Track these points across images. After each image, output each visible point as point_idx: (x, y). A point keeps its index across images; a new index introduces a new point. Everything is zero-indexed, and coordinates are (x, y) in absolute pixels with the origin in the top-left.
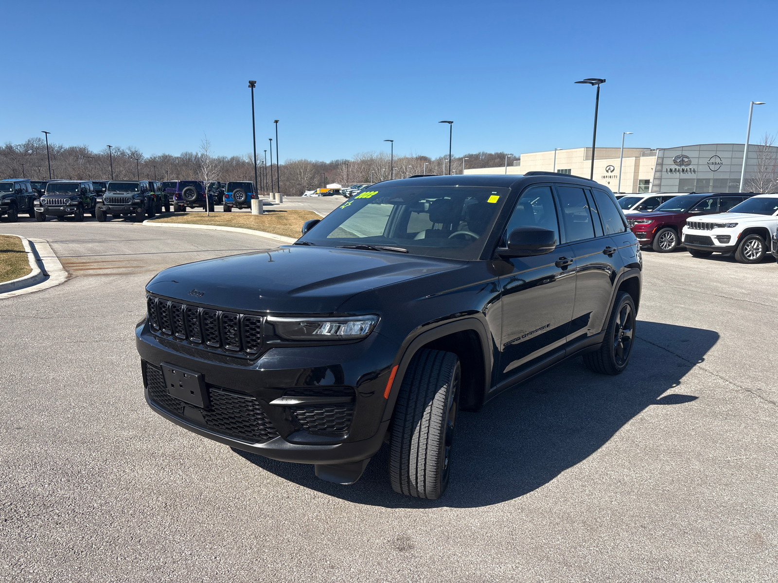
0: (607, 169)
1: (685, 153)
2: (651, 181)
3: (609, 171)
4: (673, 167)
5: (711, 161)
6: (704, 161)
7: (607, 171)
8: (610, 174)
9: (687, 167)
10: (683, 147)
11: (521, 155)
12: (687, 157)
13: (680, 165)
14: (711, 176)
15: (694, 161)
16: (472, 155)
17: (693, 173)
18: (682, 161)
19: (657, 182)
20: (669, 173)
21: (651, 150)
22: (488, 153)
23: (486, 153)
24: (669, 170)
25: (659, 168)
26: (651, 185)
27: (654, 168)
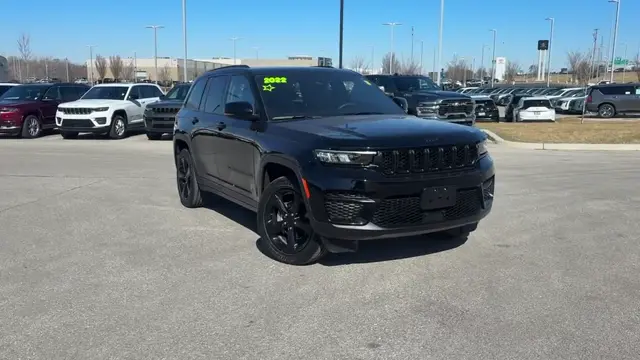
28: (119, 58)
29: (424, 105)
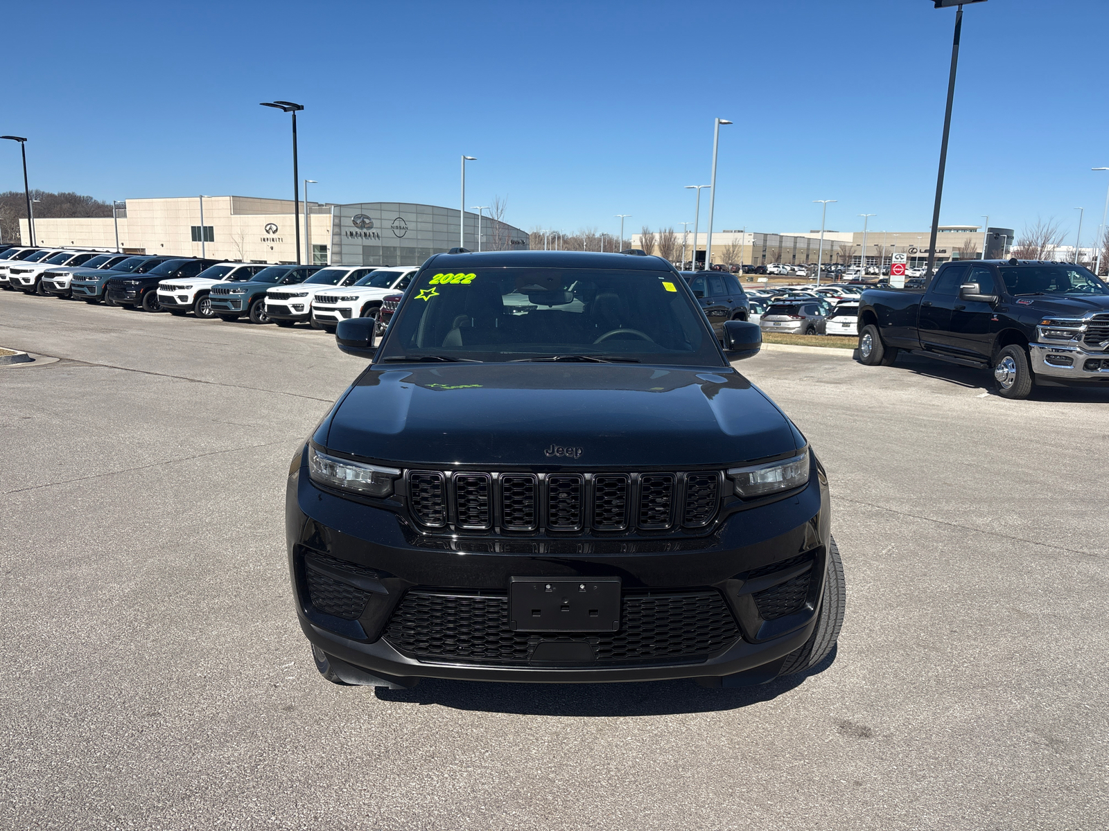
0: (268, 228)
1: (365, 212)
2: (329, 247)
3: (271, 232)
4: (354, 230)
5: (395, 225)
6: (388, 224)
7: (267, 231)
8: (271, 235)
9: (370, 231)
10: (361, 204)
11: (127, 201)
12: (368, 218)
13: (362, 228)
14: (396, 243)
15: (376, 223)
16: (17, 194)
17: (377, 238)
18: (362, 222)
19: (337, 249)
20: (350, 237)
21: (319, 205)
22: (47, 192)
23: (43, 193)
24: (349, 233)
25: (337, 230)
26: (329, 253)
27: (331, 229)
28: (671, 233)
29: (1054, 323)
